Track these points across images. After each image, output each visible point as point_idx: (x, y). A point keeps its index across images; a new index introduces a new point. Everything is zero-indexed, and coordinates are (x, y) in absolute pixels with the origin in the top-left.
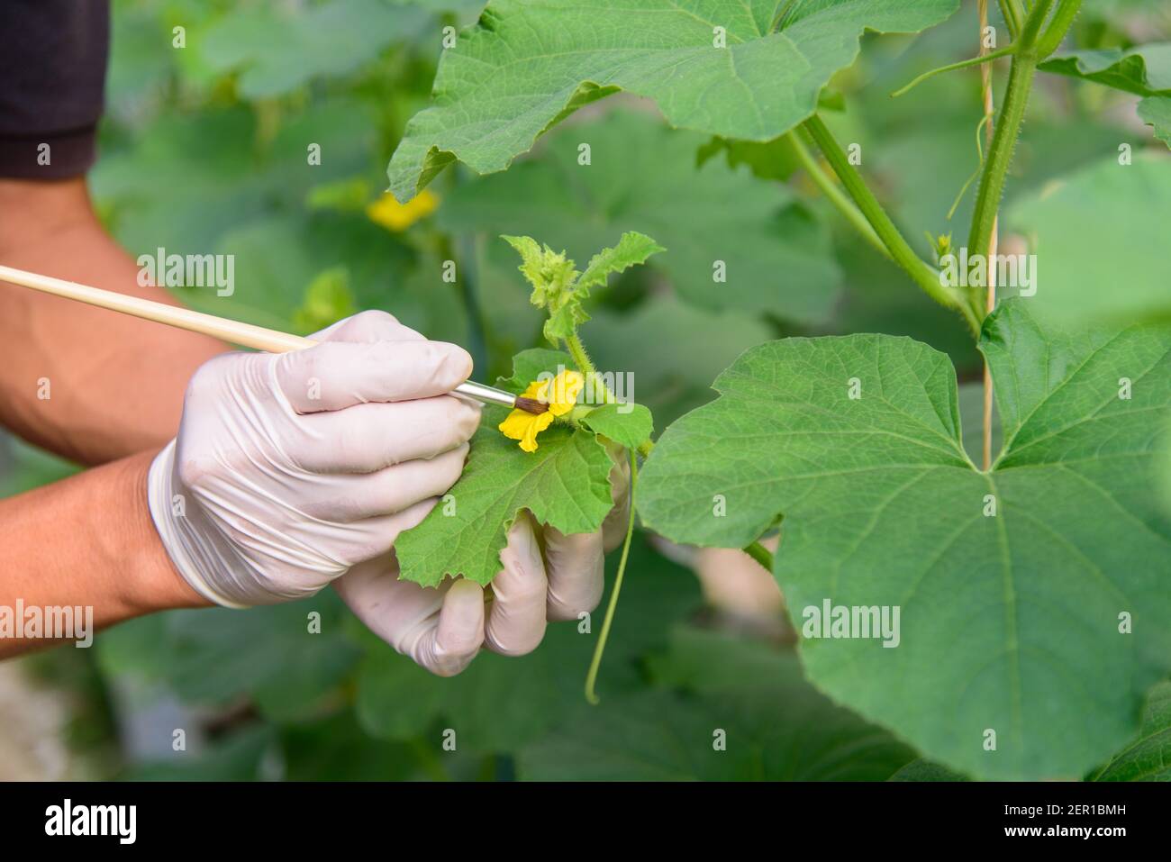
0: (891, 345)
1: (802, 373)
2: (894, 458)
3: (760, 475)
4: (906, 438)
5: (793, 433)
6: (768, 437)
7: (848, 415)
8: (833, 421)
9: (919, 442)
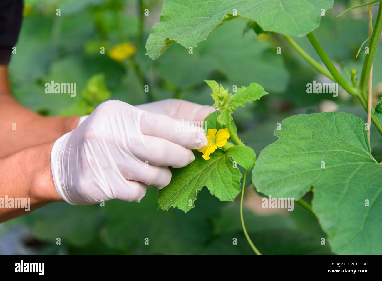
0: (339, 115)
1: (307, 128)
2: (348, 161)
3: (299, 169)
4: (350, 152)
5: (308, 152)
6: (299, 154)
7: (327, 144)
8: (323, 147)
9: (355, 153)
